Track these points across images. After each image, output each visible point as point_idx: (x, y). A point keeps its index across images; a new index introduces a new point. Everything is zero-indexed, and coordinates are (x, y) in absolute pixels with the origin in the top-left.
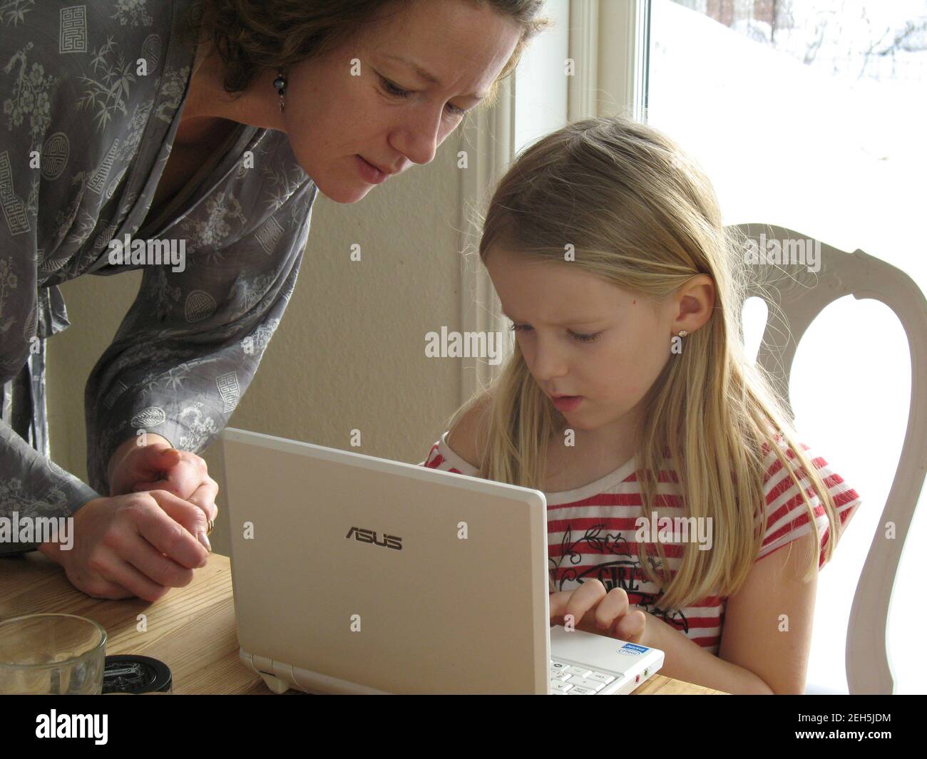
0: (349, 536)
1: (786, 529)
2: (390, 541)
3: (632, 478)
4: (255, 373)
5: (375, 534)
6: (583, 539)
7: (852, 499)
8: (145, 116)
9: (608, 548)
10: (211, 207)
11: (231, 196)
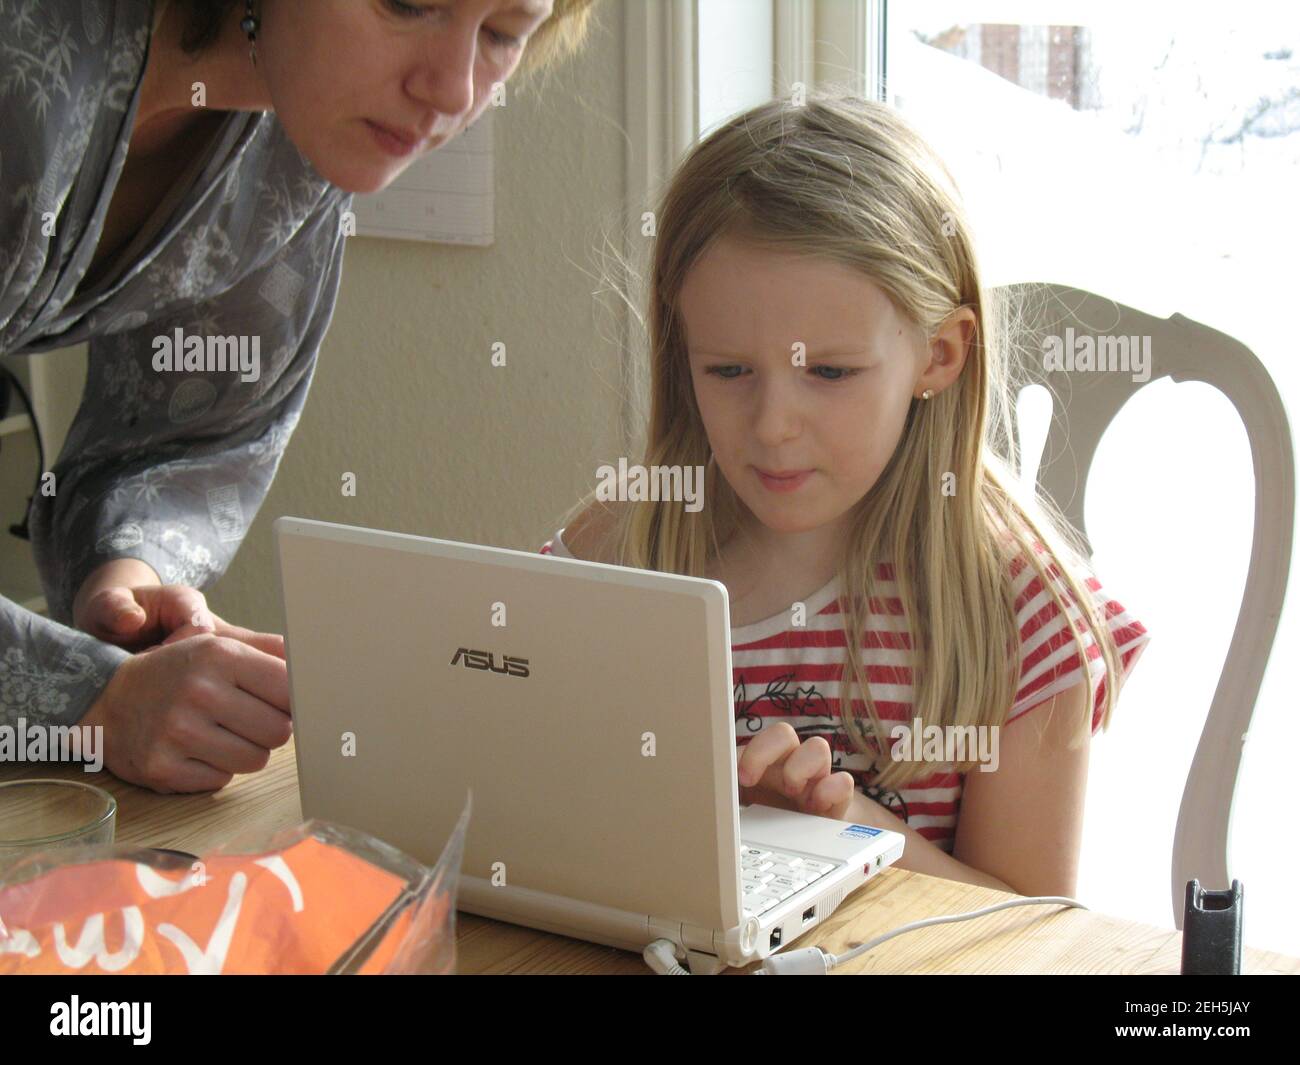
0: (454, 662)
1: (1047, 678)
2: (512, 666)
3: (832, 609)
4: (268, 488)
5: (491, 656)
6: (762, 696)
7: (1139, 635)
8: (94, 106)
9: (798, 707)
10: (190, 246)
11: (216, 229)
